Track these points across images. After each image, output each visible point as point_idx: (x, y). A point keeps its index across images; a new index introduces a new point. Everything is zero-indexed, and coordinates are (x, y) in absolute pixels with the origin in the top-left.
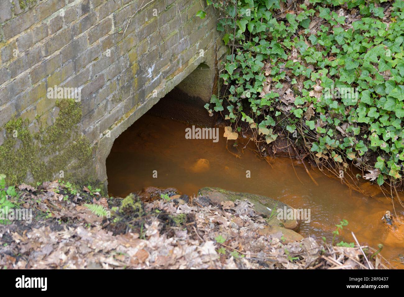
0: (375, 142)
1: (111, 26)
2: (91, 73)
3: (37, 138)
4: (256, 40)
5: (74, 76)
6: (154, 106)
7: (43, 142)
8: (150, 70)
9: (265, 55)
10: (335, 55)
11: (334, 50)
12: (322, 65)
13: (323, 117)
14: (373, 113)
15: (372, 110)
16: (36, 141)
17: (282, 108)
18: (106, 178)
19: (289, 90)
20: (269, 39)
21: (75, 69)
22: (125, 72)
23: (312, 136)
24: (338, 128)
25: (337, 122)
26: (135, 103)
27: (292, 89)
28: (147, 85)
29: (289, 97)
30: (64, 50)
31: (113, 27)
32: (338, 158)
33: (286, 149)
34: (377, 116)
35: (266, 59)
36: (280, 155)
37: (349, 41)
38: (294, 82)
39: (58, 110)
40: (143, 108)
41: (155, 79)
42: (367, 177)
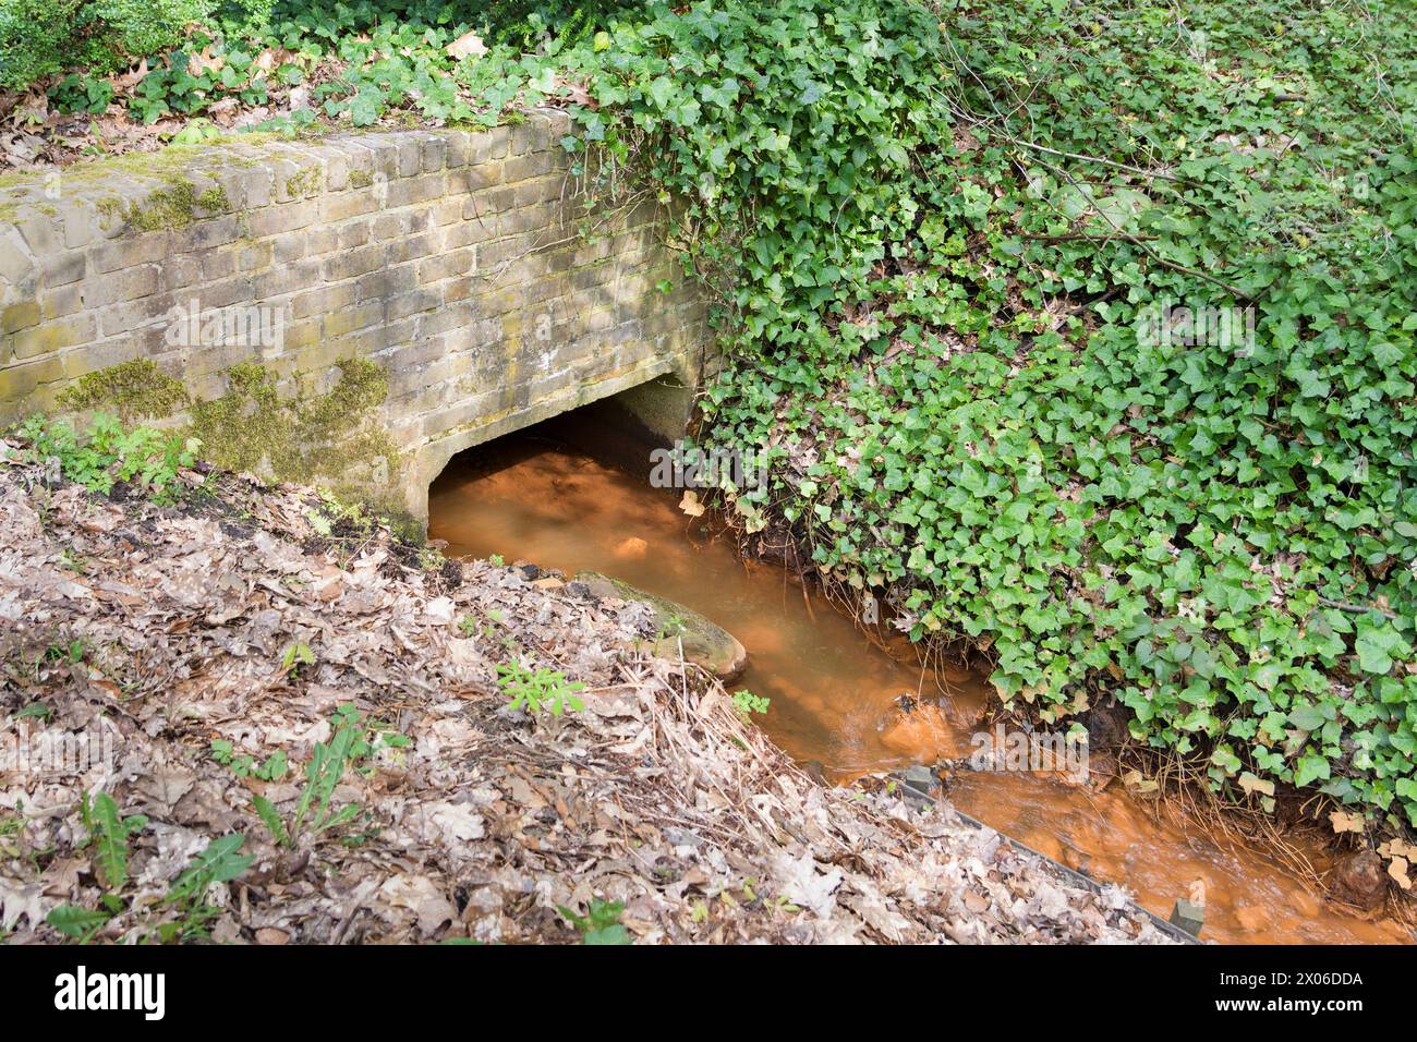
0: (917, 560)
1: (470, 263)
2: (417, 331)
3: (292, 406)
4: (780, 356)
5: (381, 326)
6: (548, 421)
7: (301, 417)
8: (546, 358)
9: (786, 383)
10: (909, 406)
11: (908, 396)
12: (875, 417)
13: (848, 505)
14: (928, 510)
15: (930, 505)
16: (287, 412)
17: (790, 478)
18: (425, 514)
19: (812, 450)
20: (803, 360)
21: (385, 316)
22: (492, 347)
23: (826, 535)
24: (874, 530)
25: (873, 518)
26: (505, 402)
27: (818, 449)
28: (536, 379)
29: (808, 461)
30: (364, 280)
31: (474, 266)
32: (855, 581)
33: (782, 550)
34: (933, 517)
35: (786, 392)
36: (771, 559)
37: (937, 386)
38: (822, 437)
39: (340, 373)
40: (524, 416)
41: (556, 375)
42: (899, 624)
